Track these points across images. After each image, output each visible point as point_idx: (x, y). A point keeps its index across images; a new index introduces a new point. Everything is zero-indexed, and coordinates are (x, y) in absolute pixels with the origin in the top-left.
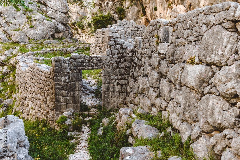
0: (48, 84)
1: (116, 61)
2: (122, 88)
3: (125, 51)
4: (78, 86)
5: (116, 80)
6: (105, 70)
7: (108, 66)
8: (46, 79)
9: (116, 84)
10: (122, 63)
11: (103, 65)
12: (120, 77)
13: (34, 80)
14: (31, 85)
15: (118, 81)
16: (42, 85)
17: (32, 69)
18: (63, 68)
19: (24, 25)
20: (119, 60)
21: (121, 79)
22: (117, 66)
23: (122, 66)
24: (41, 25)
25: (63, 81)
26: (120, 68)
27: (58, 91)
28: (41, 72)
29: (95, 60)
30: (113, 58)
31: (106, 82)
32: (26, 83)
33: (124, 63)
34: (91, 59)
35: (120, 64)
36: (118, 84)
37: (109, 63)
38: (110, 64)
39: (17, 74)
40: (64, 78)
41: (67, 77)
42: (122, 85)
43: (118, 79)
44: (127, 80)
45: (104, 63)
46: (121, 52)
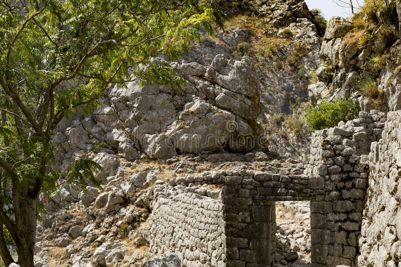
0: (214, 228)
1: (337, 187)
2: (347, 237)
3: (353, 169)
4: (266, 230)
5: (336, 222)
6: (315, 202)
7: (322, 194)
8: (210, 220)
9: (336, 228)
10: (348, 189)
11: (312, 192)
12: (343, 216)
13: (189, 224)
14: (182, 236)
15: (340, 224)
16: (203, 232)
17: (186, 205)
18: (240, 197)
19: (170, 123)
20: (341, 185)
21: (345, 221)
22: (339, 196)
23: (347, 196)
24: (202, 123)
25: (240, 220)
26: (344, 200)
27: (232, 237)
28: (201, 209)
29: (297, 183)
30: (331, 180)
31: (319, 226)
32: (173, 232)
33: (352, 190)
34: (291, 182)
35: (344, 191)
36: (340, 229)
37: (323, 189)
38: (326, 191)
39: (154, 221)
40: (242, 214)
41: (247, 214)
42: (348, 232)
43: (339, 221)
44: (357, 222)
45: (314, 189)
46: (345, 169)
